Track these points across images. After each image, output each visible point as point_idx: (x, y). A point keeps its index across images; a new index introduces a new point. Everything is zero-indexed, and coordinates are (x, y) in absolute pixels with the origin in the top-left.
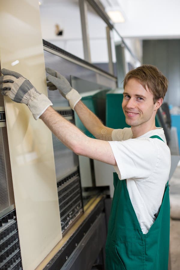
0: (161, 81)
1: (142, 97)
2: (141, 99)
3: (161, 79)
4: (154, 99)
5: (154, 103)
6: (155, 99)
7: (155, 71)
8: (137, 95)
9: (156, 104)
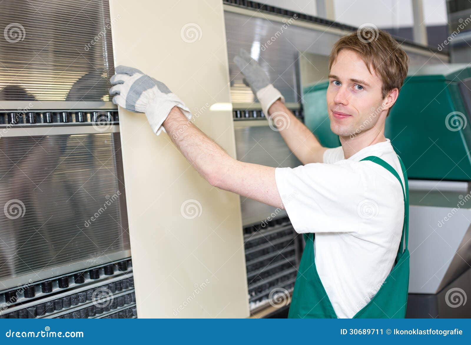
0: (397, 58)
1: (361, 85)
2: (360, 87)
3: (397, 55)
4: (382, 89)
5: (384, 98)
6: (385, 90)
7: (387, 40)
8: (353, 80)
9: (386, 100)
